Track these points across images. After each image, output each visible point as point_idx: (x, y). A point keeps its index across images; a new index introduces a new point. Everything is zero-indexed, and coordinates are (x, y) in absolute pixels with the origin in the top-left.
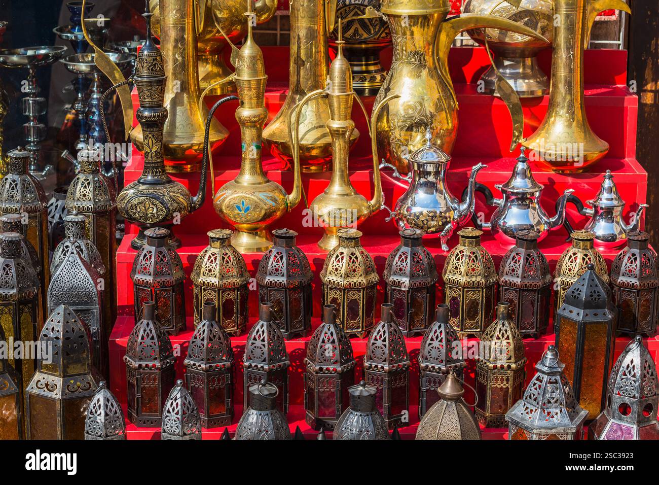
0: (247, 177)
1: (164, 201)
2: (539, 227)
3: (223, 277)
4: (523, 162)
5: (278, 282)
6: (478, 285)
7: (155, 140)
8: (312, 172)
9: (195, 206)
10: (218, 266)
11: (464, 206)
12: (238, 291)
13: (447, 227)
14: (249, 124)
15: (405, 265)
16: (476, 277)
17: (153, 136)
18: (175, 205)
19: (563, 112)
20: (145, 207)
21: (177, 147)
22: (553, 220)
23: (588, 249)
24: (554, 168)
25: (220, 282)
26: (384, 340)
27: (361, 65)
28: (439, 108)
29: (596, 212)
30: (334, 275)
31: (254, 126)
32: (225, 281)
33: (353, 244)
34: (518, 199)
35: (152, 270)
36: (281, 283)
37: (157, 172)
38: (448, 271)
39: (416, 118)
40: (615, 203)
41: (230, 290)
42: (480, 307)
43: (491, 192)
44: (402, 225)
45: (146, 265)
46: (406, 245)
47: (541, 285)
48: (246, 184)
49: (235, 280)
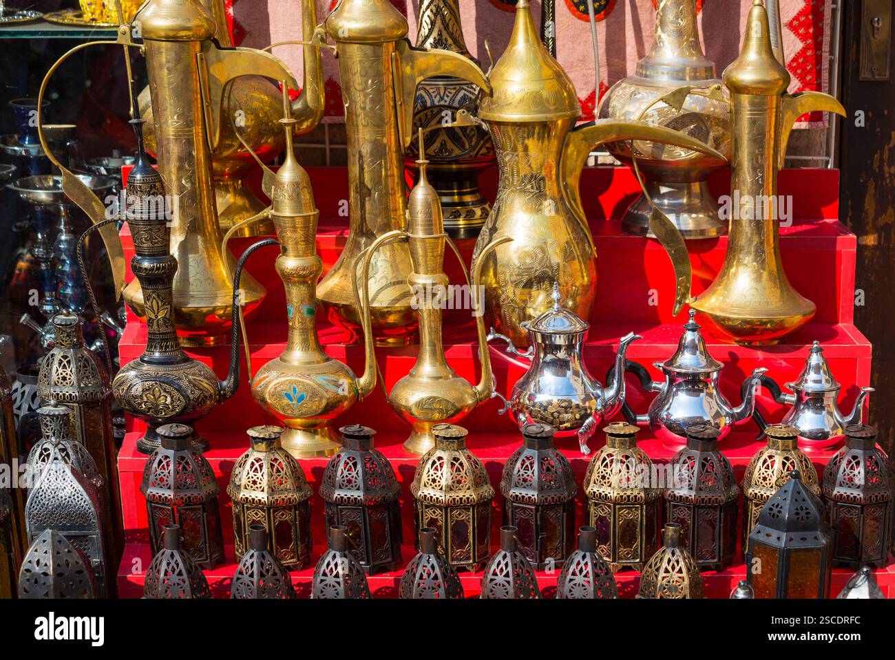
0: (298, 354)
1: (181, 387)
2: (717, 421)
3: (273, 490)
4: (693, 330)
5: (352, 498)
6: (636, 501)
7: (162, 301)
8: (390, 346)
9: (225, 394)
10: (266, 477)
11: (610, 393)
12: (295, 510)
13: (587, 421)
14: (296, 279)
15: (531, 474)
16: (632, 489)
17: (158, 296)
18: (197, 392)
19: (748, 259)
20: (154, 395)
21: (193, 311)
22: (737, 410)
23: (789, 451)
24: (737, 339)
25: (270, 498)
26: (507, 575)
27: (453, 194)
28: (568, 256)
29: (800, 399)
30: (430, 487)
31: (304, 283)
32: (276, 497)
33: (455, 445)
34: (687, 382)
35: (171, 481)
36: (355, 499)
37: (167, 347)
38: (592, 482)
39: (536, 270)
40: (827, 386)
41: (284, 508)
42: (638, 530)
43: (647, 373)
44: (523, 419)
45: (162, 475)
46: (531, 447)
47: (724, 499)
48: (296, 363)
49: (291, 494)
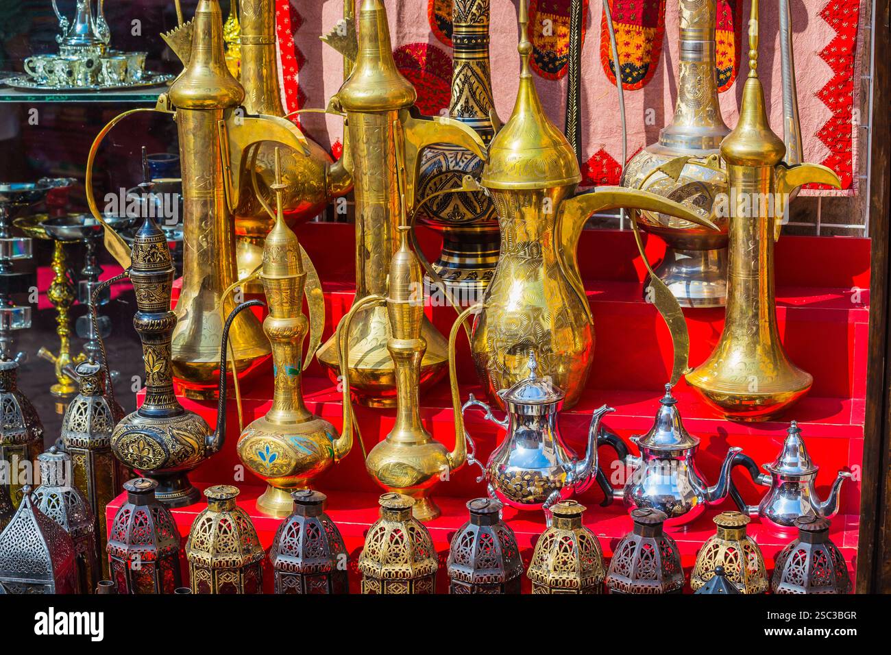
0: (280, 414)
1: (162, 441)
3: (218, 552)
4: (670, 405)
5: (291, 565)
6: (571, 586)
9: (209, 449)
10: (212, 537)
11: (582, 467)
12: (241, 573)
13: (551, 495)
14: (281, 340)
15: (469, 551)
16: (568, 573)
18: (178, 447)
19: (741, 333)
20: (139, 448)
22: (711, 491)
24: (728, 414)
25: (214, 559)
29: (776, 482)
30: (370, 559)
31: (289, 343)
32: (220, 558)
33: (400, 517)
35: (127, 535)
36: (294, 566)
37: (160, 400)
38: (532, 562)
39: (521, 337)
40: (804, 469)
41: (229, 570)
43: (625, 445)
47: (661, 589)
48: (278, 423)
49: (235, 557)
